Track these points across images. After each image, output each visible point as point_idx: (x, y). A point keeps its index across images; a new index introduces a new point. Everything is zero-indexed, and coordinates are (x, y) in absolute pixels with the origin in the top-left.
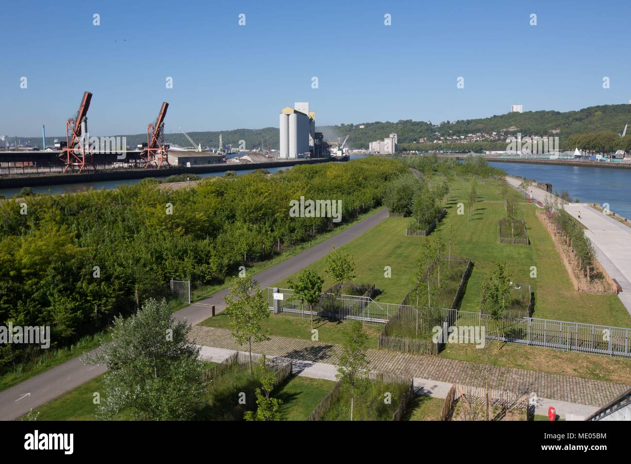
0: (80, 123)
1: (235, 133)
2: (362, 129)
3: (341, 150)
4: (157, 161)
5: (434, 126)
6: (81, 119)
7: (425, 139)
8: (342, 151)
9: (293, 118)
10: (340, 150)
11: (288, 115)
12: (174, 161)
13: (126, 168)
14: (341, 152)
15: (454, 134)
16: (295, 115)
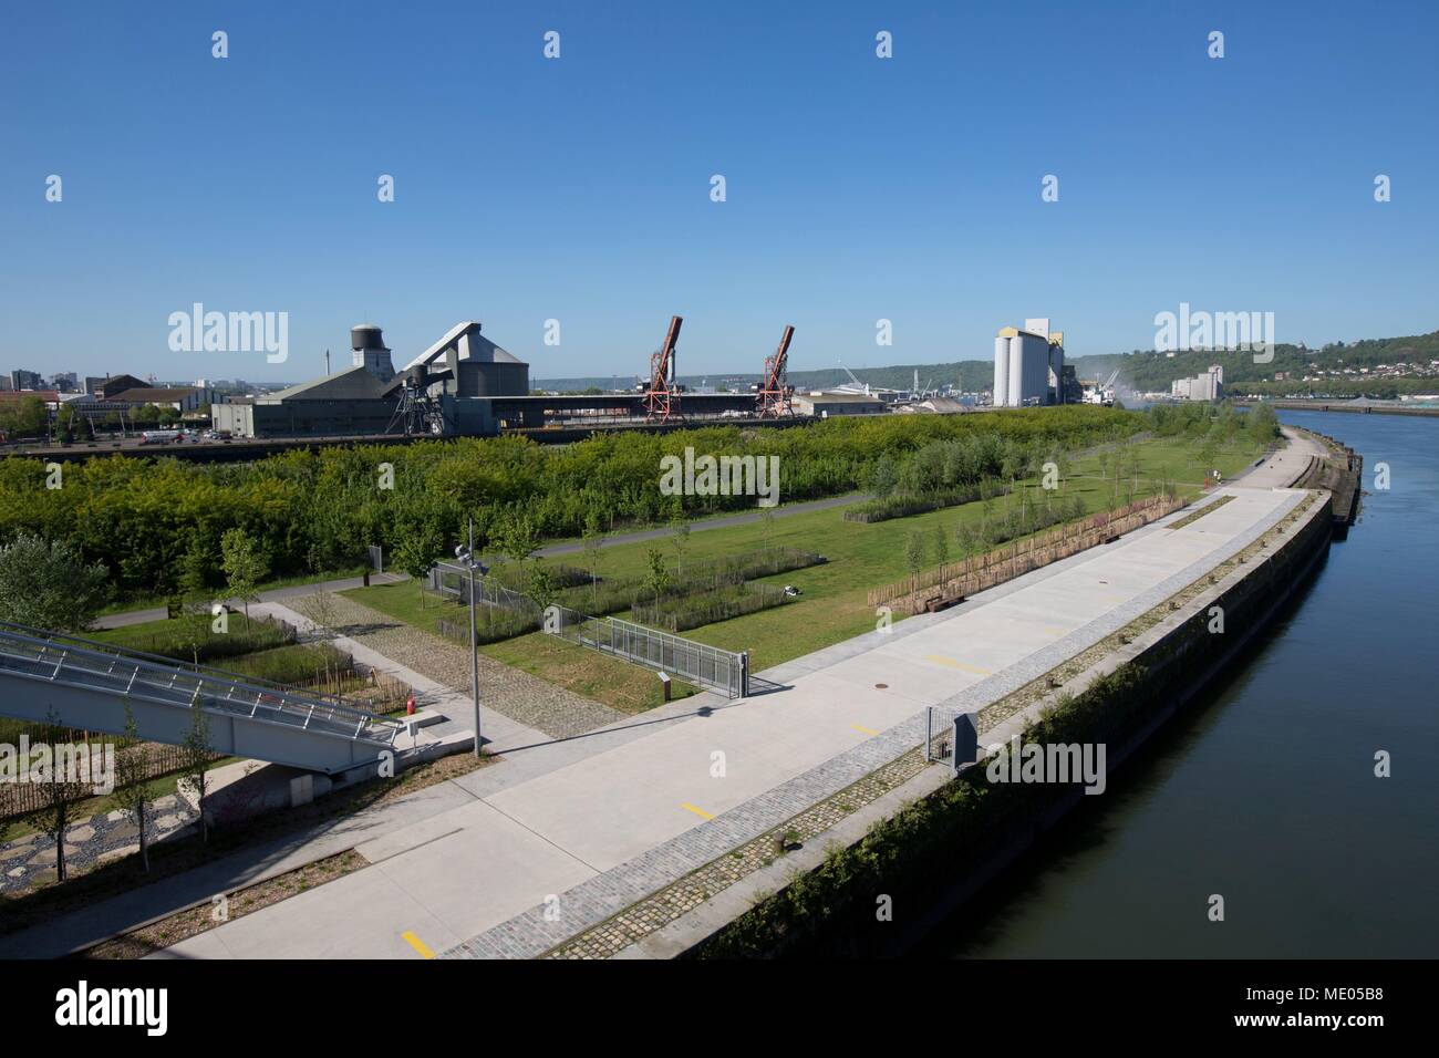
0: (666, 357)
1: (960, 367)
2: (1171, 358)
3: (1101, 393)
4: (779, 409)
5: (1311, 351)
6: (668, 352)
7: (1287, 374)
8: (1103, 395)
9: (1016, 343)
10: (1098, 393)
11: (1009, 339)
12: (808, 409)
13: (737, 418)
14: (1099, 397)
15: (1346, 366)
16: (1020, 338)
